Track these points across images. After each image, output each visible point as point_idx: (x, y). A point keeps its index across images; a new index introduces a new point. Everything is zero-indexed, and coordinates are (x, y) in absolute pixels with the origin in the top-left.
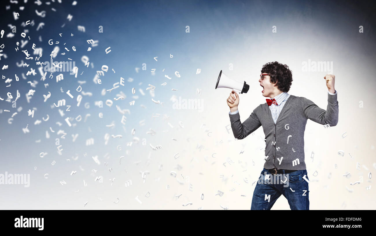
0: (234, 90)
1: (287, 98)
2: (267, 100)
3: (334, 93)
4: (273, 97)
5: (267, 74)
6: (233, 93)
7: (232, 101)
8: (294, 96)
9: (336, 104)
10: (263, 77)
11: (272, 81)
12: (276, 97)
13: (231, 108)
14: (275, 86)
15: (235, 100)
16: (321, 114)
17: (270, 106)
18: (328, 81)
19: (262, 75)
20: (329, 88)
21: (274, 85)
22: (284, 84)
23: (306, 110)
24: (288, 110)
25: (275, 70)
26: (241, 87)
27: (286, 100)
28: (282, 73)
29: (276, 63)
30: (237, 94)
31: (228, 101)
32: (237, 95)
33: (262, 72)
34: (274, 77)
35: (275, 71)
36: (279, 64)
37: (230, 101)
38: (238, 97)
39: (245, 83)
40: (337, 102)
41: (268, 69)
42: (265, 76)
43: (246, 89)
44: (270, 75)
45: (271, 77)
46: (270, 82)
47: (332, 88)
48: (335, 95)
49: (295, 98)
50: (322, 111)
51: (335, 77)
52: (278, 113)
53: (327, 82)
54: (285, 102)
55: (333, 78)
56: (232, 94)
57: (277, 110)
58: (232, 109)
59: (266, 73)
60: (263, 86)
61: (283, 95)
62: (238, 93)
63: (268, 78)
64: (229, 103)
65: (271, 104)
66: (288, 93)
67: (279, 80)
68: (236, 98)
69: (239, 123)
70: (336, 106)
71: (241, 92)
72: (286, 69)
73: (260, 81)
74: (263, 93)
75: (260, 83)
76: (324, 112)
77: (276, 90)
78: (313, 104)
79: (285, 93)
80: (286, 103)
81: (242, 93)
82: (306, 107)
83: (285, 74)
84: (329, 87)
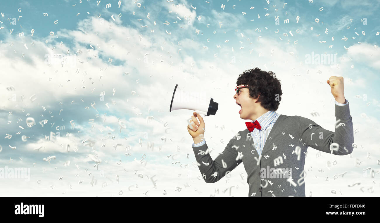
0: (197, 111)
1: (276, 118)
2: (247, 123)
3: (344, 103)
4: (255, 118)
5: (244, 86)
6: (195, 115)
7: (195, 128)
8: (286, 116)
9: (348, 120)
10: (239, 91)
11: (252, 95)
12: (258, 118)
13: (193, 137)
14: (256, 102)
15: (199, 126)
16: (327, 138)
17: (252, 132)
18: (334, 85)
19: (238, 88)
20: (336, 96)
21: (255, 100)
22: (269, 98)
23: (304, 134)
24: (277, 136)
25: (255, 79)
26: (206, 106)
27: (275, 121)
28: (265, 83)
29: (257, 70)
30: (200, 116)
31: (189, 128)
32: (200, 118)
33: (239, 83)
34: (255, 89)
35: (256, 81)
36: (262, 72)
37: (192, 128)
38: (202, 121)
39: (212, 100)
40: (351, 118)
41: (245, 78)
42: (241, 90)
43: (213, 108)
44: (248, 87)
45: (250, 90)
46: (250, 97)
47: (340, 95)
48: (347, 105)
49: (287, 117)
50: (329, 133)
51: (343, 79)
52: (262, 141)
53: (333, 88)
54: (272, 125)
55: (340, 80)
56: (194, 117)
57: (262, 137)
58: (196, 138)
59: (243, 84)
60: (239, 103)
61: (269, 115)
62: (203, 116)
63: (246, 92)
64: (191, 131)
65: (254, 129)
66: (277, 112)
67: (261, 93)
68: (201, 123)
69: (208, 158)
70: (348, 122)
71: (206, 113)
72: (272, 77)
73: (235, 98)
74: (240, 114)
75: (235, 100)
76: (332, 134)
77: (259, 108)
78: (314, 124)
79: (272, 112)
80: (274, 125)
81: (208, 115)
82: (304, 130)
83: (269, 84)
84: (336, 94)
